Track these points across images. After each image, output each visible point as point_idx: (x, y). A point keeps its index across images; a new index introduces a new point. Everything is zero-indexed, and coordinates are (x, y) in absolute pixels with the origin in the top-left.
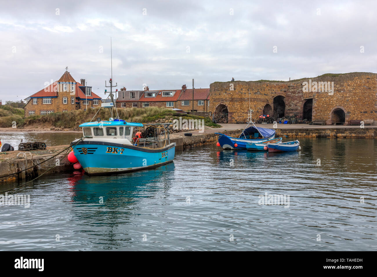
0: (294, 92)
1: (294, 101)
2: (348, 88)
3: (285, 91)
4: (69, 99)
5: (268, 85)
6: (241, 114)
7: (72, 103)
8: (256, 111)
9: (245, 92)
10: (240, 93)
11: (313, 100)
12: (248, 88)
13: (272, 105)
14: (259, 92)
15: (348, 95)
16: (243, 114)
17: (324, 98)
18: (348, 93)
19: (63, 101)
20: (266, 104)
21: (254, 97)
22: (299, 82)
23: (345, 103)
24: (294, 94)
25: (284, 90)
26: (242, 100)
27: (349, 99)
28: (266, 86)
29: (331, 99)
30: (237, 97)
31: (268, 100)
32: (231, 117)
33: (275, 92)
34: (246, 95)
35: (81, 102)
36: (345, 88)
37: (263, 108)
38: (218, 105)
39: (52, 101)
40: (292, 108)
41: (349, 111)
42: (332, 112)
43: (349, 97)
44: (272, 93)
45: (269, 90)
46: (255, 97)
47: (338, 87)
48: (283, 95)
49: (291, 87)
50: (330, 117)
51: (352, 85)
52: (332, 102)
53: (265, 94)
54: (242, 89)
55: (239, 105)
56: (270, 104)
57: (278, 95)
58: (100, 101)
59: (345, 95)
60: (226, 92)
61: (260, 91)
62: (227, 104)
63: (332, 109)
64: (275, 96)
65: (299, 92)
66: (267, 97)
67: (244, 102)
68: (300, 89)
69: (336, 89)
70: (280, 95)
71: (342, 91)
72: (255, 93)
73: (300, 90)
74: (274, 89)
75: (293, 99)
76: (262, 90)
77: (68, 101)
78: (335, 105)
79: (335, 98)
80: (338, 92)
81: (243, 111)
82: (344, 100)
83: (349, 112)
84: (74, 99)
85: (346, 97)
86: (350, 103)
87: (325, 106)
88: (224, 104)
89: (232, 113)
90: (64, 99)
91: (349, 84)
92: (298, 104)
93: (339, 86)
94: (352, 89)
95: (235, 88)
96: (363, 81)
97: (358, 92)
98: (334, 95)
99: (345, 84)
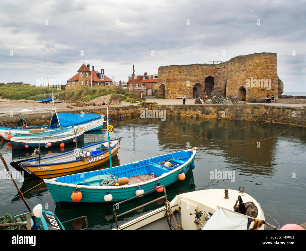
0: (220, 73)
1: (219, 81)
2: (249, 68)
3: (214, 73)
4: (84, 82)
5: (199, 67)
6: (174, 92)
7: (86, 85)
8: (186, 89)
9: (177, 74)
10: (174, 75)
11: (227, 79)
12: (179, 71)
13: (203, 84)
14: (189, 73)
15: (249, 74)
16: (175, 91)
17: (234, 78)
18: (249, 73)
19: (80, 83)
20: (196, 83)
21: (184, 78)
22: (223, 64)
24: (220, 75)
25: (213, 71)
26: (174, 80)
27: (250, 78)
28: (196, 68)
29: (238, 78)
30: (172, 78)
31: (199, 80)
32: (167, 94)
33: (206, 74)
34: (178, 76)
35: (95, 84)
36: (247, 68)
37: (193, 86)
38: (161, 84)
39: (76, 83)
40: (218, 86)
42: (238, 90)
43: (250, 76)
44: (203, 74)
45: (200, 72)
46: (186, 78)
47: (243, 68)
48: (213, 76)
49: (219, 69)
50: (237, 94)
51: (253, 65)
52: (238, 81)
53: (195, 76)
54: (175, 72)
55: (172, 85)
56: (200, 83)
57: (209, 76)
58: (111, 83)
59: (247, 75)
60: (164, 75)
61: (191, 73)
62: (164, 83)
63: (238, 87)
64: (206, 77)
65: (223, 73)
66: (197, 78)
67: (176, 82)
68: (224, 71)
70: (210, 76)
71: (245, 71)
72: (186, 75)
74: (205, 71)
75: (219, 79)
76: (192, 72)
77: (83, 83)
78: (240, 84)
79: (240, 78)
81: (175, 89)
83: (249, 90)
84: (87, 82)
87: (234, 84)
88: (164, 84)
89: (168, 91)
90: (81, 82)
91: (250, 64)
92: (222, 84)
93: (244, 66)
94: (252, 69)
95: (170, 71)
96: (262, 60)
97: (257, 72)
98: (240, 75)
99: (247, 64)
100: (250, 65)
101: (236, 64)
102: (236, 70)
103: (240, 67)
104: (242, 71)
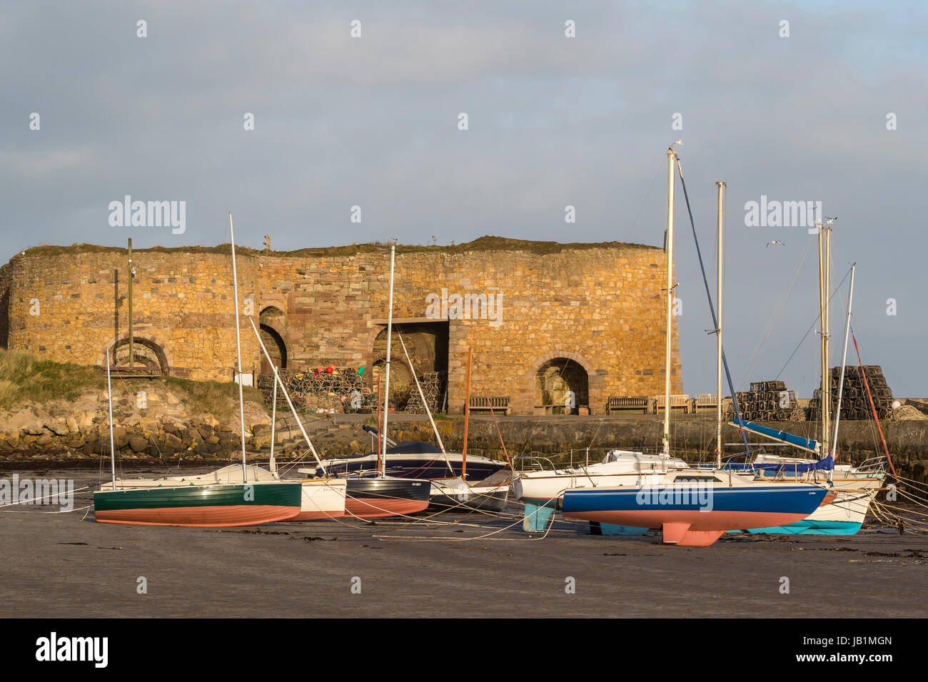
0: (326, 296)
1: (330, 330)
2: (599, 292)
3: (288, 292)
9: (224, 292)
11: (452, 328)
15: (596, 316)
18: (598, 310)
22: (352, 258)
23: (589, 343)
24: (329, 304)
25: (283, 284)
26: (215, 322)
27: (601, 328)
29: (530, 328)
30: (201, 311)
36: (587, 293)
40: (322, 354)
41: (604, 368)
43: (601, 322)
47: (561, 289)
48: (278, 305)
51: (611, 284)
52: (533, 336)
54: (214, 281)
55: (207, 342)
57: (268, 303)
59: (587, 317)
62: (159, 334)
64: (261, 308)
67: (221, 329)
68: (355, 286)
69: (553, 293)
70: (271, 303)
71: (575, 303)
73: (358, 290)
78: (546, 348)
79: (545, 325)
80: (557, 303)
82: (584, 333)
83: (601, 373)
85: (589, 323)
86: (605, 342)
87: (507, 348)
88: (148, 336)
89: (185, 371)
91: (602, 279)
92: (351, 343)
93: (565, 284)
94: (609, 298)
96: (641, 271)
97: (627, 308)
98: (541, 314)
99: (588, 280)
100: (600, 284)
101: (514, 270)
102: (517, 293)
103: (542, 287)
104: (556, 300)
